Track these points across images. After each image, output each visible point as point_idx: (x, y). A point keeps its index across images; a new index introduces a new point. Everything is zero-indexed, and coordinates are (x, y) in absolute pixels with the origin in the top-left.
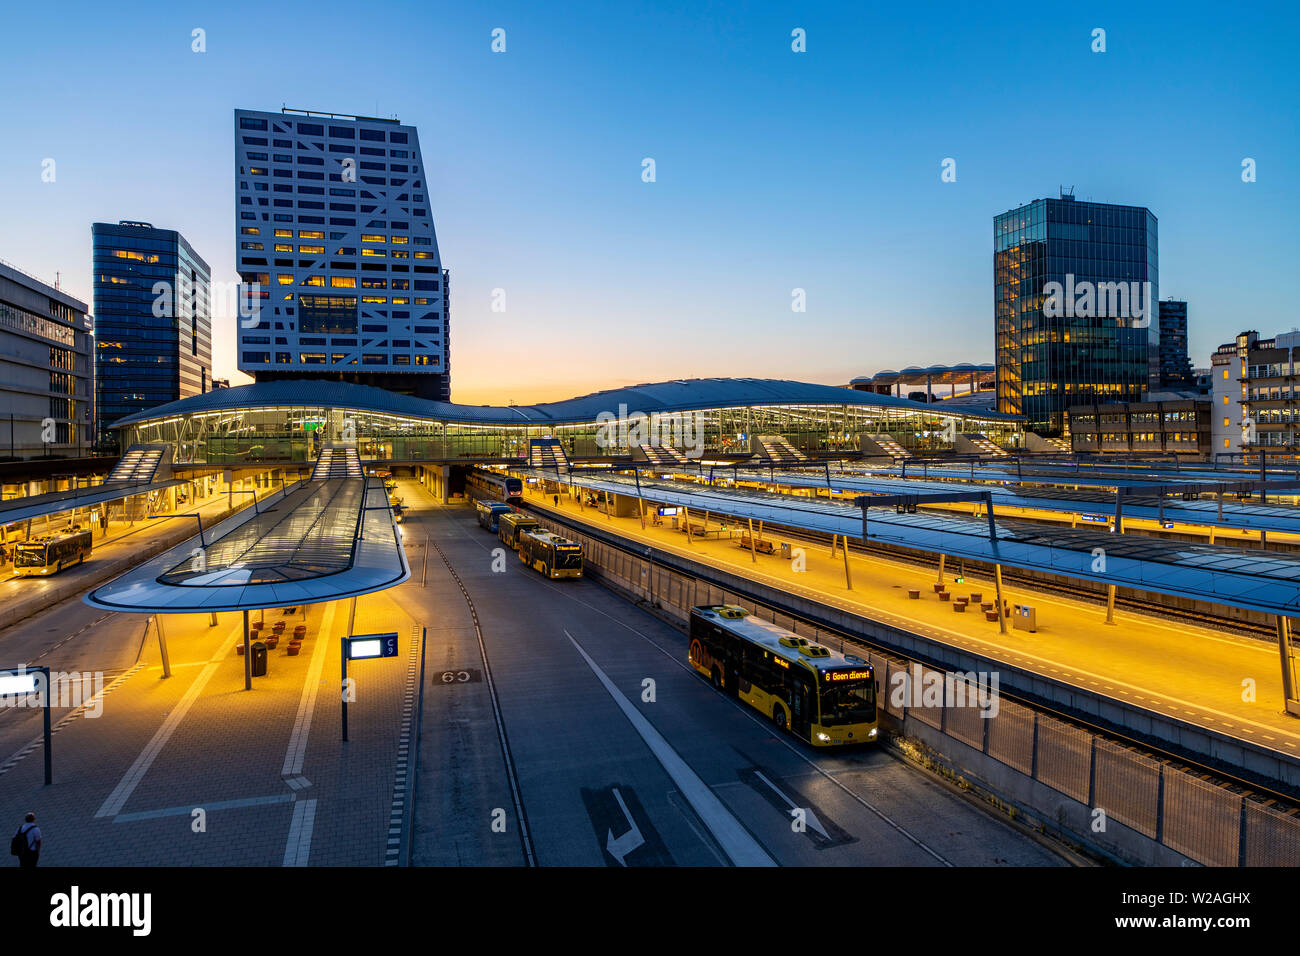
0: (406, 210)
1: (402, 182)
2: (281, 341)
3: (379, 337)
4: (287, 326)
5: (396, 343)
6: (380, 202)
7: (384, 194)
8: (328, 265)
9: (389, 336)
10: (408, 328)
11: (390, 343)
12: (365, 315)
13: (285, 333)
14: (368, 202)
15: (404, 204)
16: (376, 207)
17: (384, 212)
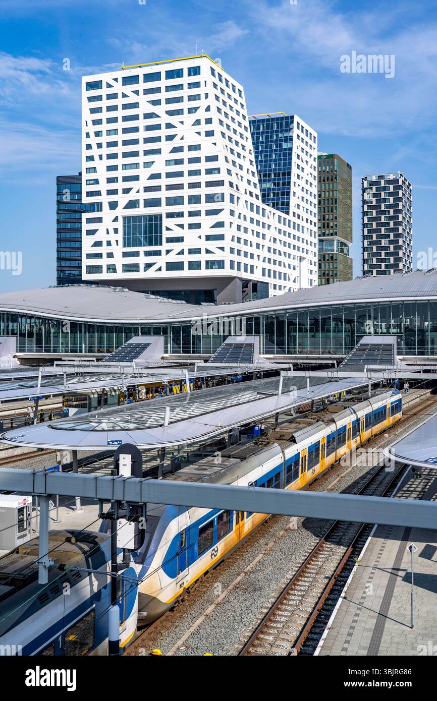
0: (199, 133)
1: (196, 109)
2: (110, 255)
3: (176, 247)
4: (113, 243)
5: (191, 251)
6: (179, 131)
7: (182, 123)
8: (142, 190)
9: (185, 246)
10: (200, 237)
11: (186, 252)
12: (168, 229)
13: (113, 249)
14: (171, 132)
15: (197, 128)
16: (176, 135)
17: (182, 138)
